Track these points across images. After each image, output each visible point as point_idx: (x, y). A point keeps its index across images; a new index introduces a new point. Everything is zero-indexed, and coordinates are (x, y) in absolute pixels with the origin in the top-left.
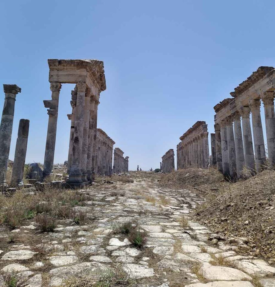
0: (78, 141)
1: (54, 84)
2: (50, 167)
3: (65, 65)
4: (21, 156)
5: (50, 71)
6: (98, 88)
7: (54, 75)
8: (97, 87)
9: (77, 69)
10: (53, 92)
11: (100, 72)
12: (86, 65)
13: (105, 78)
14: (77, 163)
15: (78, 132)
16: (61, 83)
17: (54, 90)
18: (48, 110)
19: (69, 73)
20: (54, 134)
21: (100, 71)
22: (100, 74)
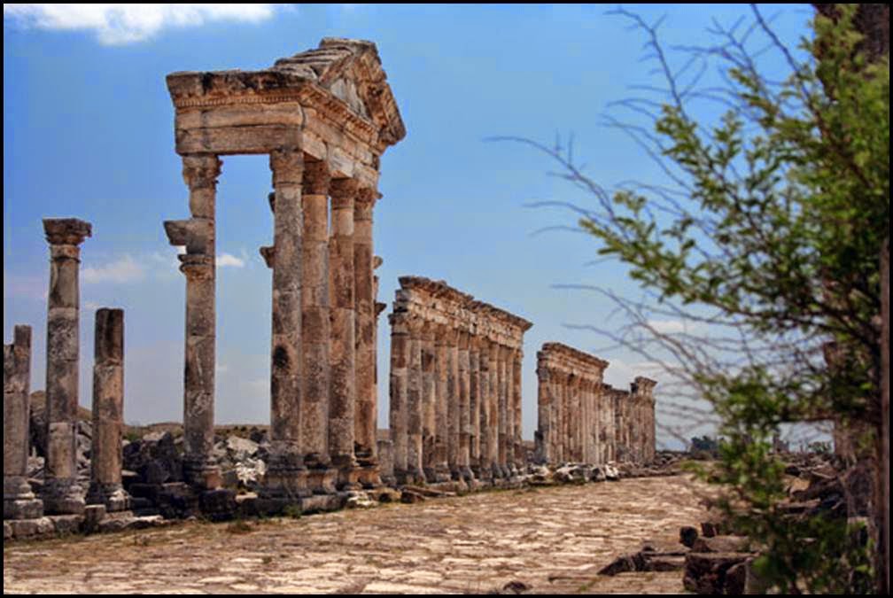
0: (287, 359)
1: (196, 162)
2: (203, 447)
3: (226, 93)
4: (110, 416)
5: (177, 114)
6: (369, 143)
7: (191, 129)
8: (363, 140)
9: (269, 104)
10: (193, 189)
11: (367, 81)
12: (298, 90)
13: (394, 96)
14: (288, 434)
15: (285, 330)
16: (216, 155)
17: (195, 184)
18: (180, 257)
19: (239, 119)
20: (209, 336)
21: (367, 77)
22: (369, 88)
